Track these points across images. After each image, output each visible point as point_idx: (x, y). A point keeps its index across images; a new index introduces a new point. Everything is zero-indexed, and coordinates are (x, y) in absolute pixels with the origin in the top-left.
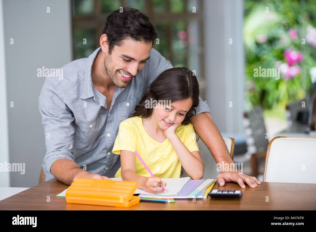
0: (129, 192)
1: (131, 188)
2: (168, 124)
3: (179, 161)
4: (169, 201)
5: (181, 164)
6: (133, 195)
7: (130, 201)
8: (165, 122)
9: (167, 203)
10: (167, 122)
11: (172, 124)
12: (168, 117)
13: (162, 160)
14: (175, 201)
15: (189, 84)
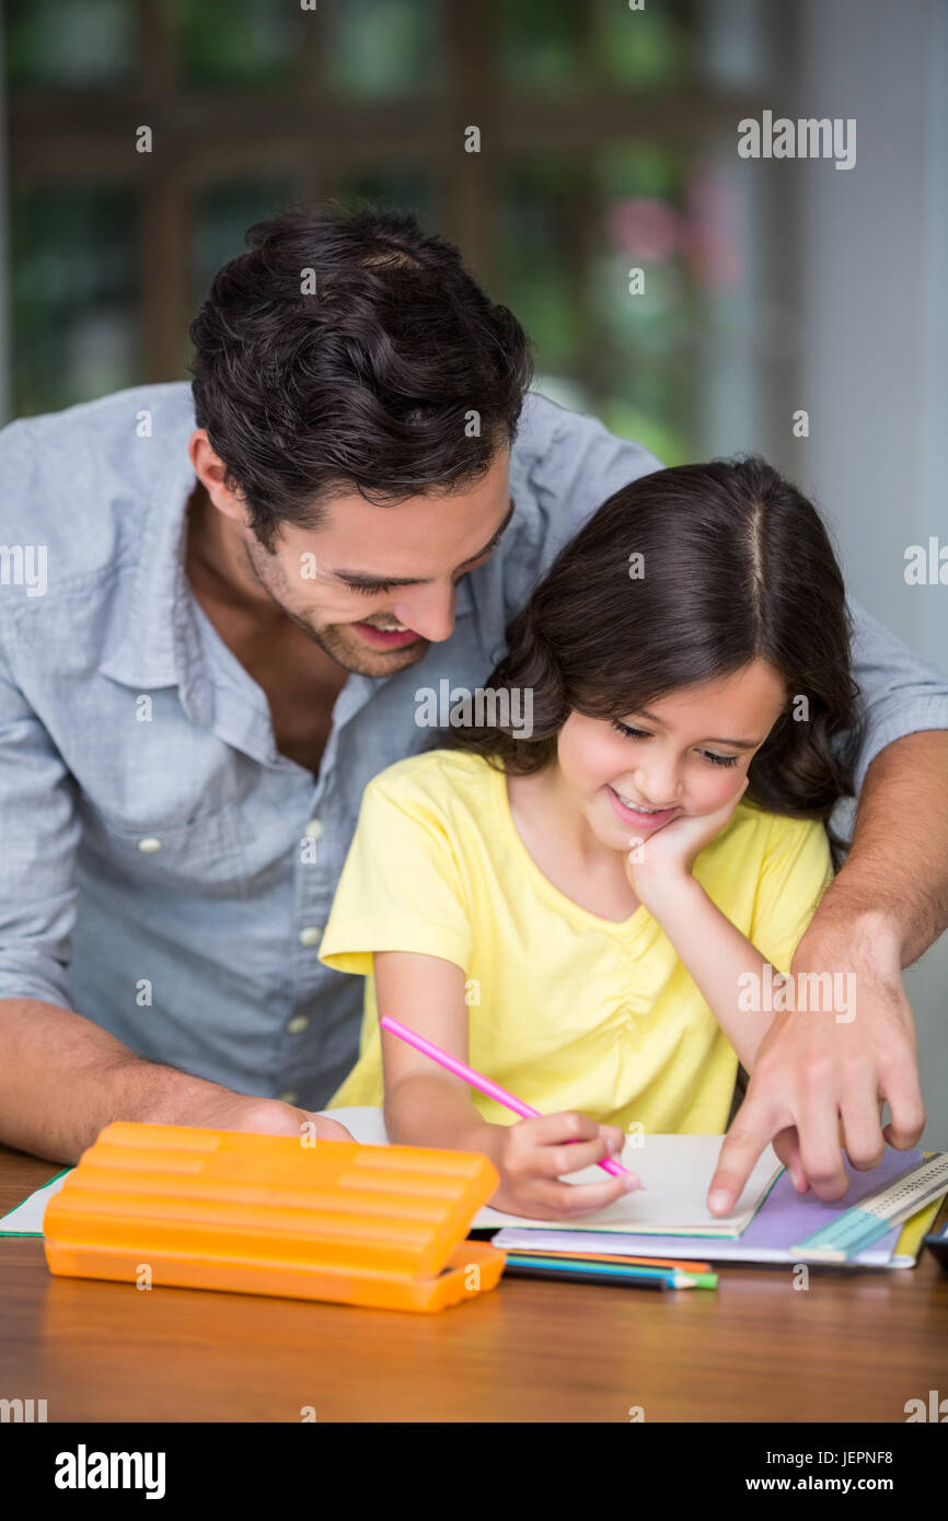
0: (440, 1216)
1: (455, 1193)
2: (646, 813)
3: (718, 1036)
4: (682, 1279)
5: (737, 1052)
6: (467, 1233)
7: (446, 1271)
8: (619, 808)
9: (672, 1289)
10: (632, 806)
11: (664, 816)
12: (632, 771)
13: (622, 1026)
14: (719, 1282)
15: (759, 574)
